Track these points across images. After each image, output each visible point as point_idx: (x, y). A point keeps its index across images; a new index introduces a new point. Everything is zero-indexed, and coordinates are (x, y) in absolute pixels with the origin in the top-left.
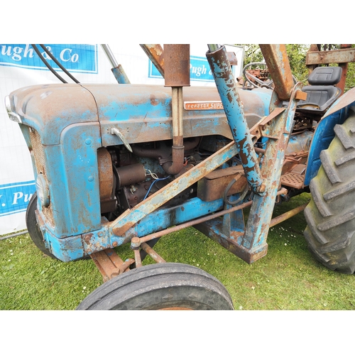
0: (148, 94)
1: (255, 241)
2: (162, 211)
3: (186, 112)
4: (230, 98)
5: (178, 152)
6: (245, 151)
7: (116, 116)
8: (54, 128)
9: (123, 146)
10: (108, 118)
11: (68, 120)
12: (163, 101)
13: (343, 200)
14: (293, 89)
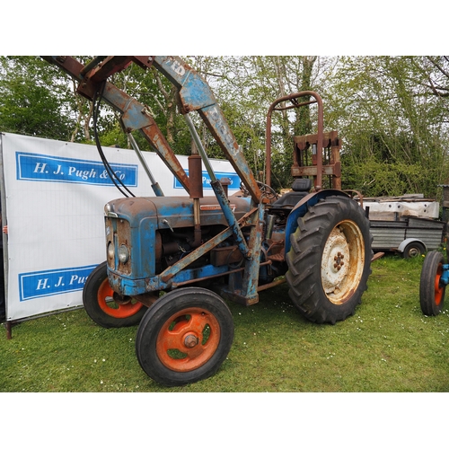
0: (181, 202)
1: (249, 290)
2: (189, 271)
3: (201, 211)
4: (224, 203)
5: (198, 234)
6: (235, 231)
7: (165, 214)
8: (137, 219)
9: (169, 229)
10: (161, 215)
11: (143, 215)
12: (189, 205)
13: (303, 263)
14: (261, 197)
